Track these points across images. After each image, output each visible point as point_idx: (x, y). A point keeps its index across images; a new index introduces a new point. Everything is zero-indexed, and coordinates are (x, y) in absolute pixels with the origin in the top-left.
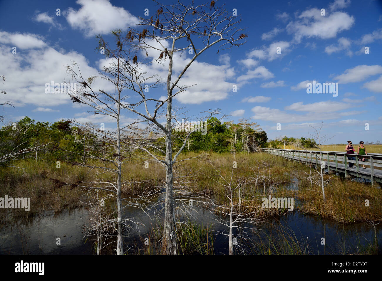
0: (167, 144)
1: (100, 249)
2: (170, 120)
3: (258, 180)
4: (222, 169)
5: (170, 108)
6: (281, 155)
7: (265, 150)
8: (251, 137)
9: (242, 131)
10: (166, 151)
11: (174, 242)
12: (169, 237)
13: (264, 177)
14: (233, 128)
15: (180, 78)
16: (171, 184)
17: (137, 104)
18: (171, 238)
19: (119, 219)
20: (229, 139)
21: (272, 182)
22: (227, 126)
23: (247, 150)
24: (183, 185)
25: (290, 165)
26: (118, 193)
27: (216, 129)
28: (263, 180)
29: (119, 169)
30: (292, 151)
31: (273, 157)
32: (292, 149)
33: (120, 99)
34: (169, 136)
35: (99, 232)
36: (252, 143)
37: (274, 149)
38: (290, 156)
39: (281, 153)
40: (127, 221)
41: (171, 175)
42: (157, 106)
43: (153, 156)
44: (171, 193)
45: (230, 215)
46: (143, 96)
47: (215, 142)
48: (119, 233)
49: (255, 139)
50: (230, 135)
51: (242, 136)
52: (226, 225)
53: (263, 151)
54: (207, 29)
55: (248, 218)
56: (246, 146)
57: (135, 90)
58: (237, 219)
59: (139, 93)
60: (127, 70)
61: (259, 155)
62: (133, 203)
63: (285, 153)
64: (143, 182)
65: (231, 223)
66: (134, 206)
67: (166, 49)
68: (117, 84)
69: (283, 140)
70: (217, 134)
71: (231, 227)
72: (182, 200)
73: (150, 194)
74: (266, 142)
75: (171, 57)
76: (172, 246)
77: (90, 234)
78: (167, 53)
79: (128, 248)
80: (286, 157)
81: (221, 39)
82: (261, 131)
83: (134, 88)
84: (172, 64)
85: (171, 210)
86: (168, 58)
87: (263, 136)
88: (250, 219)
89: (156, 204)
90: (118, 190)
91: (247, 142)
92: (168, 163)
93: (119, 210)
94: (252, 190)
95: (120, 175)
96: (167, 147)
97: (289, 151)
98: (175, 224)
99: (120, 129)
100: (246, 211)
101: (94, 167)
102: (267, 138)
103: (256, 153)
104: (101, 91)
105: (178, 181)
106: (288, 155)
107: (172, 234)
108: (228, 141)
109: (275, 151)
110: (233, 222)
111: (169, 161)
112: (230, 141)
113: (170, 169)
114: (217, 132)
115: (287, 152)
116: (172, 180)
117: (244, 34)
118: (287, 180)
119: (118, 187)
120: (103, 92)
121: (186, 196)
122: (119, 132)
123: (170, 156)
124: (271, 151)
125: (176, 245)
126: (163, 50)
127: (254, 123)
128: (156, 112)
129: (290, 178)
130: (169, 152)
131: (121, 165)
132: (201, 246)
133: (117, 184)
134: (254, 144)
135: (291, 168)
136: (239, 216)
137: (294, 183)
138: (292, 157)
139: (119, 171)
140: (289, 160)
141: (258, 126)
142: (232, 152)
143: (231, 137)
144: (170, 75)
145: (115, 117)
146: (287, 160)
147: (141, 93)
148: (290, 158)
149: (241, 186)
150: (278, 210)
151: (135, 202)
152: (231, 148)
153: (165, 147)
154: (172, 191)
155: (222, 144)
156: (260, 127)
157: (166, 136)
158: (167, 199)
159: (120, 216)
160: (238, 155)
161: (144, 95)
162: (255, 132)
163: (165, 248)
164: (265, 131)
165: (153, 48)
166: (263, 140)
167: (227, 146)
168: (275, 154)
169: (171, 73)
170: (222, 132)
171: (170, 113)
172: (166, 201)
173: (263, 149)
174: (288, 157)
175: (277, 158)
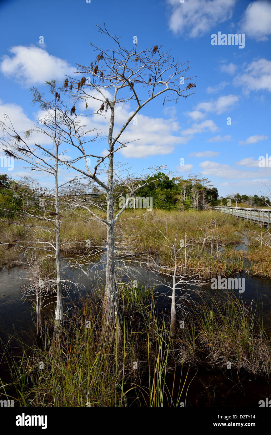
0: (108, 203)
1: (40, 309)
2: (112, 177)
3: (206, 241)
4: (169, 228)
5: (111, 164)
6: (232, 214)
7: (216, 208)
8: (200, 194)
9: (191, 187)
10: (107, 210)
11: (115, 303)
12: (110, 298)
13: (213, 237)
14: (182, 184)
15: (122, 132)
16: (113, 243)
17: (74, 160)
18: (112, 299)
19: (58, 279)
20: (177, 196)
21: (220, 243)
22: (176, 181)
23: (196, 208)
24: (126, 245)
25: (241, 224)
26: (56, 253)
27: (164, 185)
28: (211, 241)
29: (58, 228)
30: (244, 210)
31: (223, 215)
32: (244, 207)
33: (57, 154)
34: (110, 194)
35: (39, 292)
36: (202, 200)
37: (225, 207)
38: (241, 214)
39: (232, 212)
40: (66, 281)
41: (112, 236)
42: (98, 161)
43: (94, 215)
44: (112, 254)
45: (174, 276)
46: (83, 152)
47: (163, 198)
48: (59, 294)
49: (205, 196)
50: (179, 192)
51: (191, 192)
52: (169, 287)
53: (214, 209)
54: (151, 78)
55: (192, 280)
56: (196, 203)
57: (73, 145)
58: (180, 281)
59: (79, 148)
60: (65, 123)
61: (209, 213)
62: (73, 264)
63: (237, 212)
64: (83, 242)
65: (174, 285)
66: (74, 266)
67: (107, 100)
68: (55, 138)
69: (235, 197)
70: (165, 190)
71: (174, 289)
72: (124, 261)
73: (91, 254)
74: (216, 200)
75: (112, 109)
76: (113, 308)
77: (29, 294)
78: (108, 104)
79: (68, 309)
80: (237, 216)
81: (167, 89)
82: (212, 187)
83: (72, 142)
84: (114, 116)
85: (113, 271)
86: (109, 109)
87: (214, 193)
88: (194, 281)
89: (96, 265)
90: (57, 250)
91: (197, 199)
92: (109, 223)
93: (58, 271)
94: (199, 250)
95: (59, 235)
96: (108, 206)
97: (241, 210)
98: (116, 285)
99: (58, 186)
100: (191, 272)
101: (31, 227)
102: (218, 195)
103: (206, 212)
104: (37, 146)
105: (120, 242)
106: (239, 214)
107: (113, 295)
108: (176, 198)
109: (226, 210)
110: (177, 284)
111: (110, 220)
112: (178, 198)
113: (112, 229)
114: (165, 188)
115: (239, 210)
116: (113, 240)
117: (191, 84)
118: (236, 240)
119: (57, 247)
120: (39, 146)
121: (128, 256)
122: (58, 190)
123: (111, 215)
124: (222, 209)
125: (117, 306)
126: (105, 100)
127: (204, 179)
128: (96, 169)
129: (240, 238)
130: (110, 211)
131: (59, 225)
132: (143, 307)
133: (55, 244)
134: (204, 202)
135: (242, 227)
136: (182, 278)
137: (244, 243)
138: (244, 216)
139: (58, 230)
140: (240, 219)
141: (209, 182)
142: (181, 209)
143: (179, 194)
144: (111, 128)
145: (53, 174)
146: (239, 219)
147: (80, 147)
148: (241, 217)
149: (187, 246)
150: (225, 272)
151: (75, 262)
152: (180, 205)
153: (106, 206)
154: (113, 252)
155: (170, 201)
156: (210, 184)
157: (107, 195)
158: (108, 260)
159: (59, 277)
160: (186, 213)
161: (83, 150)
162: (205, 188)
163: (106, 309)
164: (216, 188)
165: (94, 98)
166: (213, 198)
167: (175, 203)
168: (226, 212)
169: (113, 127)
170: (170, 189)
171: (112, 169)
172: (108, 262)
173: (214, 207)
174: (239, 216)
175: (228, 216)
